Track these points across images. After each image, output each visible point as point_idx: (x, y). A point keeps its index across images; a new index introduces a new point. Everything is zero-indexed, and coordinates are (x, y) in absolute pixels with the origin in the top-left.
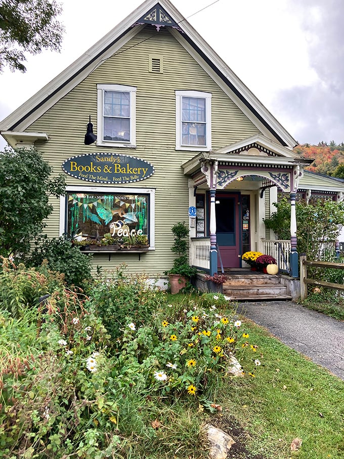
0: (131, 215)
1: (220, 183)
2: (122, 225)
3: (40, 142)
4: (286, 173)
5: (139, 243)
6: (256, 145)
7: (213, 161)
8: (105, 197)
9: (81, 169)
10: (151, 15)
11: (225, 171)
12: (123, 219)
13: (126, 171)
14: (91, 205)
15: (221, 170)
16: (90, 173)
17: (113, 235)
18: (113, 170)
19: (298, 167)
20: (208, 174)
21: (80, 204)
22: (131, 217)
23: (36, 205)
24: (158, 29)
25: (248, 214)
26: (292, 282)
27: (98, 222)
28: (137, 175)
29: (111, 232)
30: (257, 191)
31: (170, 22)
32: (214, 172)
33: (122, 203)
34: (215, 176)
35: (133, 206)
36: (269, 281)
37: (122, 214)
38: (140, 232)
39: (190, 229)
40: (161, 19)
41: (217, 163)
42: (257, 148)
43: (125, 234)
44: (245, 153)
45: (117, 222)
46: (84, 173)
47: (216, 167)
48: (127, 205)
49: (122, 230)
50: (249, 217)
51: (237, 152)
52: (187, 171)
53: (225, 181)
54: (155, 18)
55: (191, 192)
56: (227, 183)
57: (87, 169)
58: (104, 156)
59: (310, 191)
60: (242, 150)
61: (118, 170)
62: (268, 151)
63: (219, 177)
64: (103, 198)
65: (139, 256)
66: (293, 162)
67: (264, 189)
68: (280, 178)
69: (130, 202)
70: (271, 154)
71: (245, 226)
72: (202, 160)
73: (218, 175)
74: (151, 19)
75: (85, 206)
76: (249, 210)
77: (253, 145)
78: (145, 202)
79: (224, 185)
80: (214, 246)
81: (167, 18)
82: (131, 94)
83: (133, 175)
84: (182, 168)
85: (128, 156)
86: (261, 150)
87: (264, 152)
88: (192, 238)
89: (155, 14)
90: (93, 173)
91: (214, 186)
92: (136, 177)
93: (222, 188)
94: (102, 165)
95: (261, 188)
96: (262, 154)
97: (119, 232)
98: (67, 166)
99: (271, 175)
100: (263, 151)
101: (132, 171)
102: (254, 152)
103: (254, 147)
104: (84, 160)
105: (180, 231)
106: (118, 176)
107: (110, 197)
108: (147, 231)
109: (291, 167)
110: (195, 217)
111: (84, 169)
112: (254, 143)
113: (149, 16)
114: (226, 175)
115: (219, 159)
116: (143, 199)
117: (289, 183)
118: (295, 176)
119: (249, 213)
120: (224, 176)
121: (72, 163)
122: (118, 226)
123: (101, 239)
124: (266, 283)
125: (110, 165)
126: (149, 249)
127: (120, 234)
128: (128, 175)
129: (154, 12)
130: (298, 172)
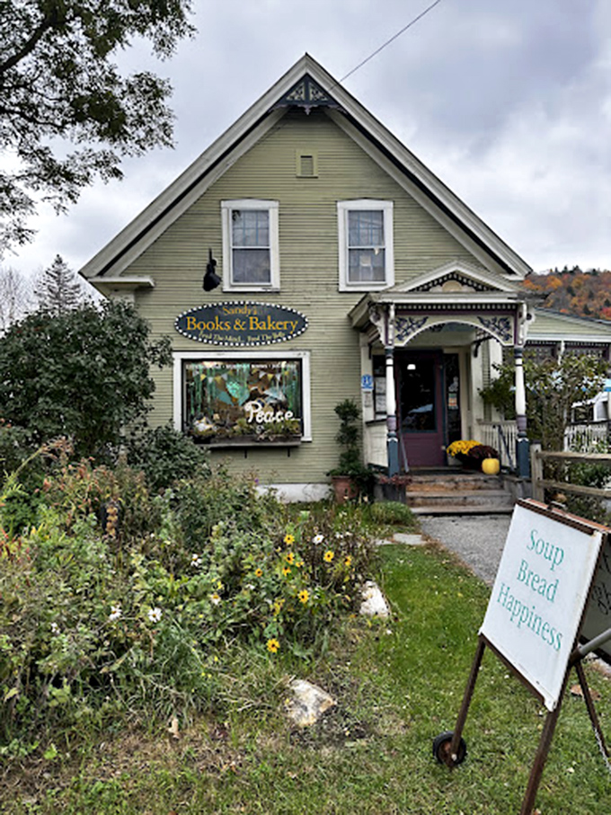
0: (276, 391)
1: (400, 338)
2: (263, 405)
3: (142, 290)
4: (505, 317)
5: (287, 431)
6: (455, 276)
7: (387, 305)
8: (238, 366)
9: (202, 326)
10: (297, 92)
11: (407, 319)
12: (265, 396)
13: (267, 326)
14: (218, 378)
15: (401, 317)
16: (214, 332)
17: (250, 421)
18: (247, 325)
19: (525, 307)
20: (380, 324)
21: (203, 377)
22: (276, 394)
23: (124, 379)
24: (308, 111)
25: (456, 383)
26: (519, 486)
27: (229, 402)
28: (283, 331)
29: (247, 416)
30: (469, 347)
31: (326, 99)
32: (389, 321)
33: (262, 374)
34: (391, 326)
35: (278, 377)
36: (484, 485)
37: (263, 390)
38: (289, 414)
39: (364, 409)
40: (311, 96)
41: (392, 307)
42: (457, 280)
43: (268, 418)
44: (439, 289)
45: (255, 402)
46: (206, 332)
47: (392, 313)
48: (270, 376)
49: (263, 413)
50: (459, 387)
51: (425, 289)
52: (355, 321)
53: (408, 334)
54: (303, 96)
55: (364, 352)
56: (411, 337)
57: (210, 326)
58: (234, 305)
59: (563, 344)
60: (434, 285)
61: (255, 326)
62: (475, 285)
63: (398, 328)
64: (235, 366)
65: (289, 450)
66: (515, 299)
67: (478, 343)
68: (497, 324)
69: (273, 371)
70: (481, 288)
71: (452, 402)
72: (371, 304)
73: (396, 325)
74: (296, 98)
75: (210, 380)
76: (459, 377)
77: (450, 276)
78: (296, 371)
79: (407, 339)
80: (393, 433)
81: (320, 94)
82: (271, 212)
83: (277, 332)
84: (350, 317)
85: (268, 304)
86: (463, 284)
87: (469, 286)
88: (367, 423)
89: (303, 90)
90: (219, 332)
91: (390, 342)
92: (280, 334)
93: (402, 344)
94: (232, 319)
95: (475, 342)
96: (465, 289)
97: (257, 416)
98: (182, 323)
99: (482, 322)
100: (467, 284)
101: (274, 325)
102: (453, 287)
103: (453, 279)
104: (206, 314)
105: (348, 412)
106: (254, 334)
107: (245, 366)
108: (299, 413)
109: (514, 307)
110: (371, 390)
111: (206, 326)
112: (452, 273)
113: (293, 93)
114: (410, 324)
115: (395, 301)
116: (293, 366)
117: (512, 332)
118: (520, 321)
119: (459, 381)
120: (405, 326)
121: (188, 318)
122: (257, 407)
123: (232, 426)
124: (480, 488)
125: (244, 318)
126: (303, 439)
127: (260, 418)
128: (270, 333)
129: (301, 87)
130: (525, 314)
